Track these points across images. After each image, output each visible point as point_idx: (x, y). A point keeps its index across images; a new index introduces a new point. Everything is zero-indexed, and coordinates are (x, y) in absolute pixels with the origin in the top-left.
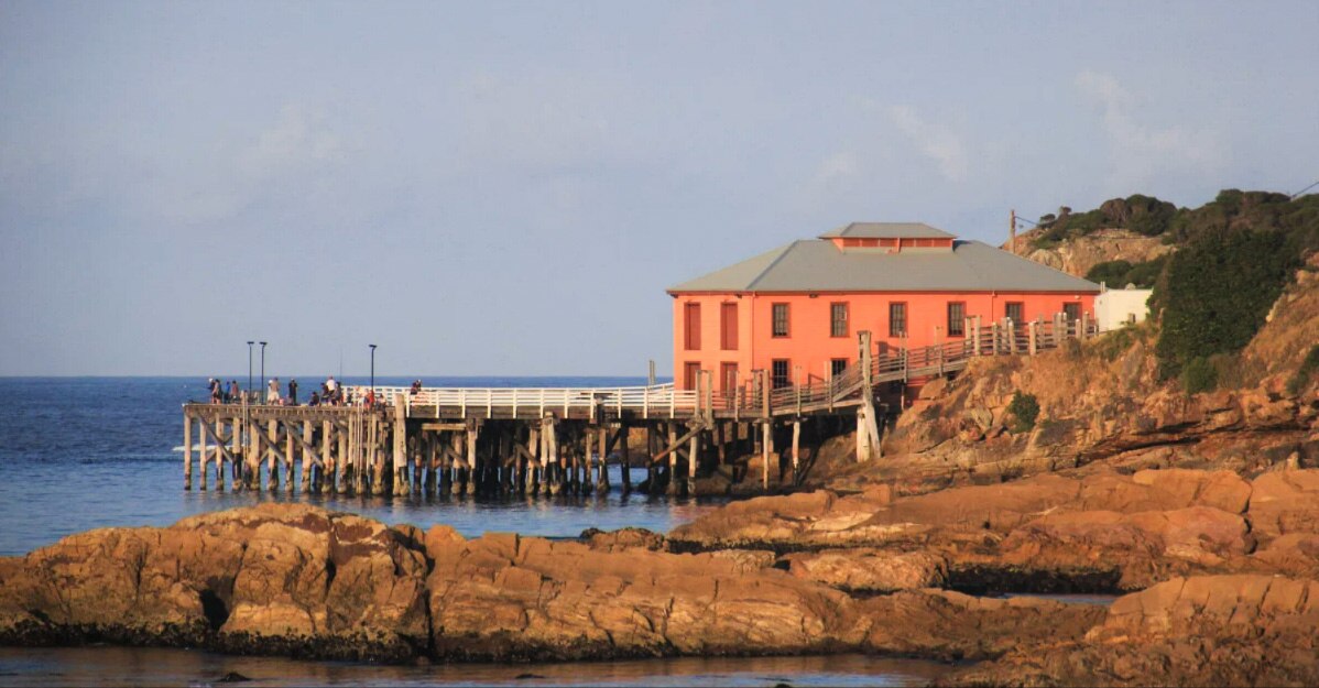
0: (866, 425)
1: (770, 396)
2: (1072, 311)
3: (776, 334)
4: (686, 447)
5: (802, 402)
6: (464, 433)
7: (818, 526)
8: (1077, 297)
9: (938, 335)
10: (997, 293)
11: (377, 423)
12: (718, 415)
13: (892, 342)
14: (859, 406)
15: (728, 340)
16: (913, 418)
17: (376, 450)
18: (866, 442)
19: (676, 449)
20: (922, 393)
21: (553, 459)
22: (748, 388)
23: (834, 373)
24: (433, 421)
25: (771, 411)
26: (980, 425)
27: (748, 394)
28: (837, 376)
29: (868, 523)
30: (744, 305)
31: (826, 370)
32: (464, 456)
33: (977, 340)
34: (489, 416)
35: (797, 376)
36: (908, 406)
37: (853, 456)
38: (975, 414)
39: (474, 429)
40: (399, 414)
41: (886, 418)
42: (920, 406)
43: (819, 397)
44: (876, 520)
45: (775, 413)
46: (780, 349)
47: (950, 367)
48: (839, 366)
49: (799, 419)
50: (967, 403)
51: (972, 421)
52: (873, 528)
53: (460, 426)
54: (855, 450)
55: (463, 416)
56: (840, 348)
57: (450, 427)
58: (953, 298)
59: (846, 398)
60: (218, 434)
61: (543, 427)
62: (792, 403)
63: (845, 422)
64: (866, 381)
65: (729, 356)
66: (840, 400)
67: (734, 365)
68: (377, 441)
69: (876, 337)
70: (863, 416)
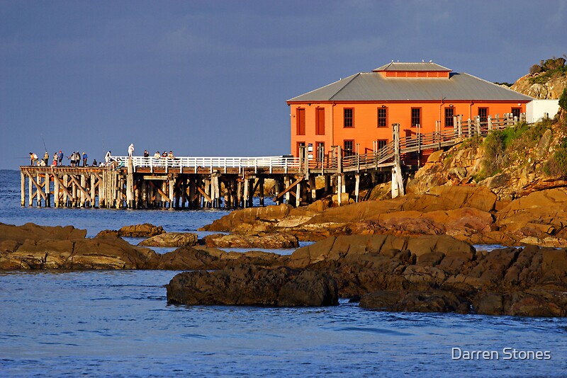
0: (397, 177)
1: (342, 161)
2: (517, 112)
3: (346, 125)
4: (294, 189)
5: (360, 164)
6: (167, 182)
7: (280, 224)
8: (519, 104)
9: (438, 126)
10: (473, 102)
11: (117, 175)
12: (312, 172)
13: (413, 130)
14: (392, 167)
15: (320, 130)
16: (424, 173)
17: (117, 191)
18: (396, 187)
19: (289, 191)
20: (429, 159)
21: (217, 196)
22: (330, 157)
23: (379, 148)
24: (150, 174)
25: (342, 169)
26: (459, 177)
27: (330, 160)
28: (380, 150)
29: (308, 223)
30: (328, 108)
31: (375, 146)
32: (167, 195)
33: (459, 129)
34: (181, 172)
35: (359, 149)
36: (421, 166)
37: (390, 194)
38: (456, 170)
39: (173, 179)
40: (130, 171)
41: (407, 173)
42: (427, 166)
43: (370, 161)
44: (313, 221)
45: (345, 171)
46: (348, 134)
47: (445, 144)
48: (382, 143)
49: (358, 174)
50: (452, 164)
51: (455, 174)
52: (311, 225)
53: (164, 178)
54: (391, 191)
55: (166, 172)
56: (383, 133)
57: (159, 178)
58: (447, 105)
59: (386, 162)
60: (38, 183)
61: (212, 178)
62: (354, 165)
63: (385, 176)
64: (396, 152)
65: (320, 138)
66: (382, 163)
67: (323, 144)
68: (117, 186)
69: (403, 127)
70: (395, 172)
